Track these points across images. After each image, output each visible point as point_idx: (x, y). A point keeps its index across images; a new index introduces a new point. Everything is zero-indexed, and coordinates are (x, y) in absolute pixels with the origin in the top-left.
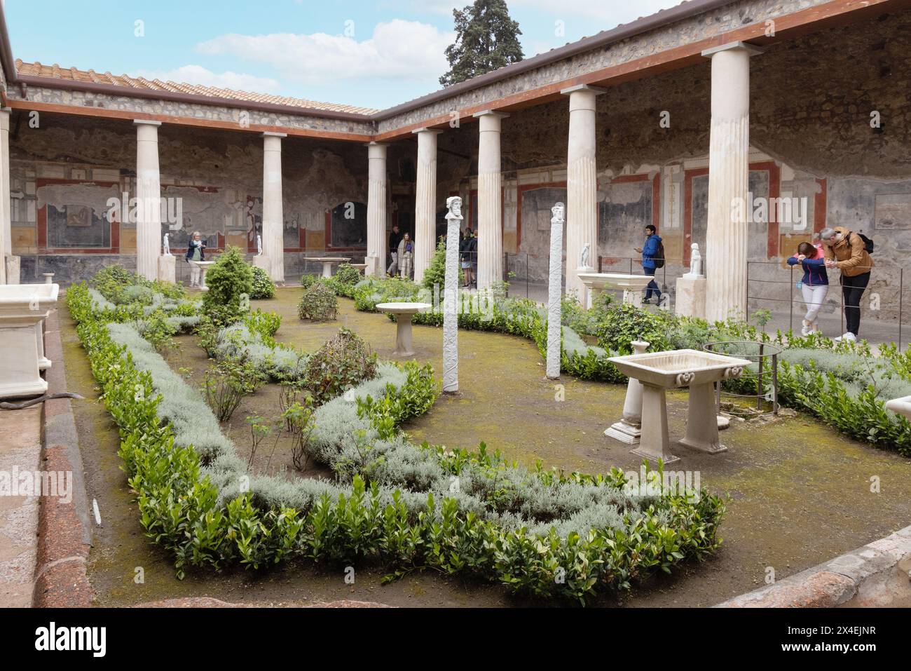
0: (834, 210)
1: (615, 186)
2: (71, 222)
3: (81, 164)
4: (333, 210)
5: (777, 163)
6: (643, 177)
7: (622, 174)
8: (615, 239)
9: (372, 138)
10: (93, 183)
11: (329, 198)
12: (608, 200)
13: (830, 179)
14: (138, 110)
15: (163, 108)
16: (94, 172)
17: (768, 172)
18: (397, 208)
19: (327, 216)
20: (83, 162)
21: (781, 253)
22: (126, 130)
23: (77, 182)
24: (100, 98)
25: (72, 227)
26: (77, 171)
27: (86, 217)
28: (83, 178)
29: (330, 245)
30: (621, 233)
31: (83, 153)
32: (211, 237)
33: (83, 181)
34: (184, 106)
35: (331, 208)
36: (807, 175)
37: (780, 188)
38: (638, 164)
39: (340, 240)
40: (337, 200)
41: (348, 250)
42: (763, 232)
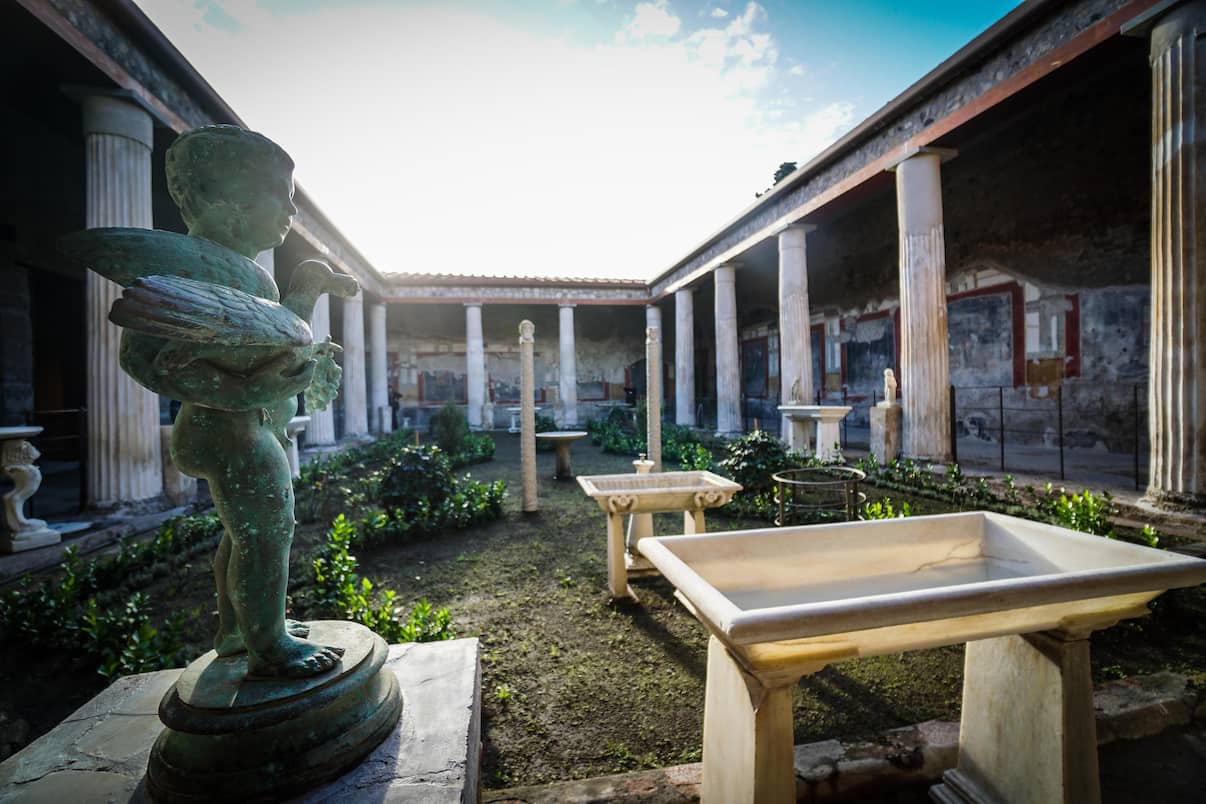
0: (1089, 329)
1: (860, 326)
2: (439, 383)
3: (445, 341)
4: (632, 366)
5: (1020, 283)
6: (885, 313)
7: (866, 312)
8: (861, 377)
9: (647, 302)
11: (628, 356)
12: (854, 339)
13: (1083, 292)
14: (466, 295)
15: (484, 293)
17: (1010, 294)
19: (626, 371)
21: (1028, 380)
22: (458, 312)
23: (443, 354)
24: (441, 289)
26: (441, 345)
27: (448, 379)
28: (446, 351)
30: (866, 371)
33: (447, 353)
34: (498, 290)
35: (630, 364)
36: (1054, 292)
37: (1025, 310)
38: (880, 301)
40: (635, 357)
42: (1008, 359)
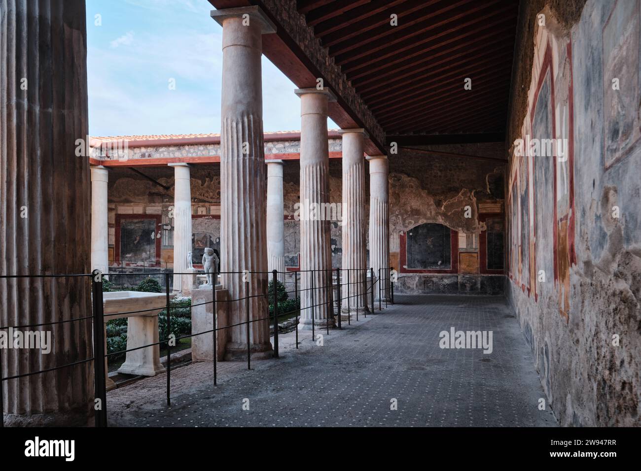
2: (197, 245)
3: (203, 203)
4: (409, 232)
10: (211, 217)
11: (404, 220)
14: (170, 155)
16: (211, 209)
18: (485, 228)
19: (402, 238)
20: (205, 201)
23: (201, 216)
24: (150, 150)
25: (198, 249)
26: (201, 208)
27: (206, 242)
28: (204, 213)
29: (406, 267)
31: (205, 195)
32: (293, 257)
33: (204, 216)
35: (407, 230)
39: (416, 261)
40: (413, 222)
41: (425, 271)
